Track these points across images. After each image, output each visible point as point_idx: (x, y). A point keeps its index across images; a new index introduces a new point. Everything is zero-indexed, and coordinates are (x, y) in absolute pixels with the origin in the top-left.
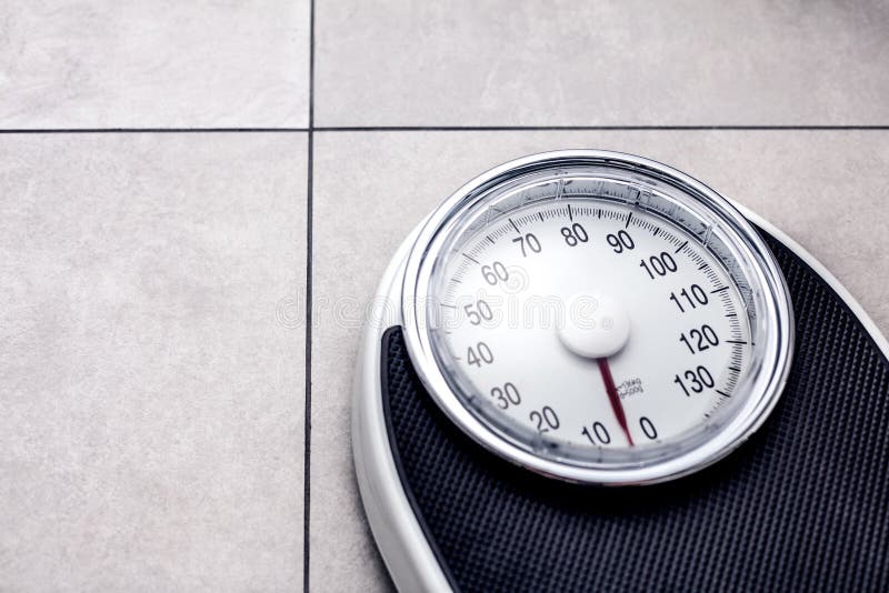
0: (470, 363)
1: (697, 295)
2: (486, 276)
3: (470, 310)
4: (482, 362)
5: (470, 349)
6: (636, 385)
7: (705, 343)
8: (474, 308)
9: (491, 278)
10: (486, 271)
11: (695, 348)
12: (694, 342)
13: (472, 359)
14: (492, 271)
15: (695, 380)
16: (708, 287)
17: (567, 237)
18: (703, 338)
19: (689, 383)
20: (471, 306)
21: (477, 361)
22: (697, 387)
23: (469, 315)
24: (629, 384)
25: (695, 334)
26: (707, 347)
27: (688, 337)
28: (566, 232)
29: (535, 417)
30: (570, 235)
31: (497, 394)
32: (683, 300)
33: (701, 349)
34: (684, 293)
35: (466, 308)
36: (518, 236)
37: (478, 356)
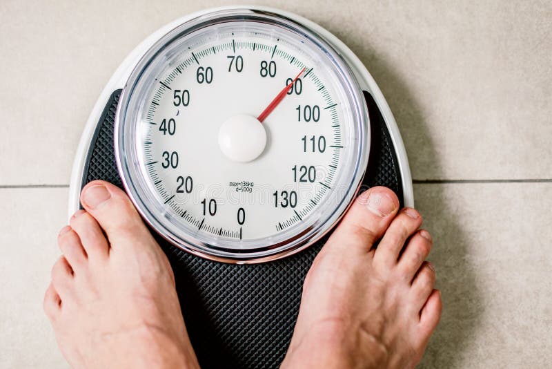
0: (160, 129)
1: (320, 144)
2: (198, 75)
3: (177, 94)
4: (167, 132)
5: (164, 120)
6: (250, 187)
7: (306, 177)
8: (180, 94)
9: (200, 78)
10: (201, 71)
11: (298, 178)
12: (299, 174)
13: (163, 127)
14: (204, 73)
15: (285, 199)
16: (330, 141)
17: (263, 68)
18: (307, 174)
19: (281, 199)
20: (179, 91)
21: (165, 130)
22: (284, 204)
23: (175, 97)
24: (246, 184)
25: (304, 170)
26: (306, 181)
27: (298, 169)
28: (264, 65)
29: (180, 180)
30: (265, 68)
31: (166, 156)
32: (309, 143)
33: (301, 180)
34: (313, 139)
35: (176, 91)
36: (232, 54)
37: (167, 128)
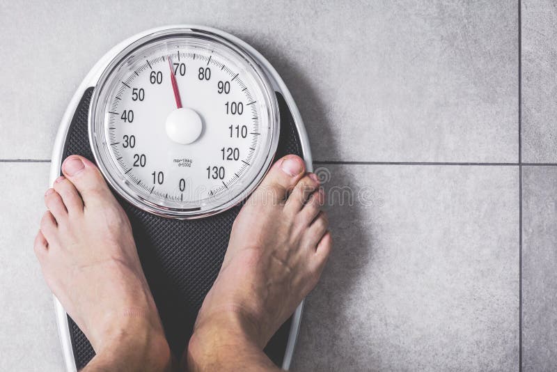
0: (122, 118)
1: (242, 131)
2: (151, 77)
3: (135, 91)
4: (127, 120)
5: (125, 111)
6: (189, 163)
7: (232, 157)
8: (137, 92)
9: (153, 79)
10: (153, 74)
11: (226, 157)
12: (227, 154)
13: (124, 117)
14: (156, 76)
15: (216, 172)
16: (251, 129)
17: (200, 73)
18: (233, 154)
19: (212, 173)
20: (137, 89)
21: (125, 119)
22: (215, 176)
23: (133, 94)
24: (186, 160)
25: (230, 151)
26: (232, 159)
27: (226, 151)
28: (201, 71)
29: (137, 157)
30: (202, 73)
31: (126, 138)
32: (235, 131)
33: (228, 159)
34: (238, 128)
35: (134, 89)
36: (177, 62)
37: (127, 117)
